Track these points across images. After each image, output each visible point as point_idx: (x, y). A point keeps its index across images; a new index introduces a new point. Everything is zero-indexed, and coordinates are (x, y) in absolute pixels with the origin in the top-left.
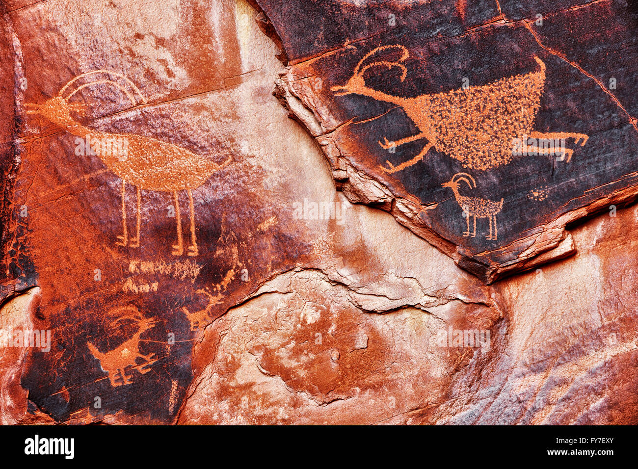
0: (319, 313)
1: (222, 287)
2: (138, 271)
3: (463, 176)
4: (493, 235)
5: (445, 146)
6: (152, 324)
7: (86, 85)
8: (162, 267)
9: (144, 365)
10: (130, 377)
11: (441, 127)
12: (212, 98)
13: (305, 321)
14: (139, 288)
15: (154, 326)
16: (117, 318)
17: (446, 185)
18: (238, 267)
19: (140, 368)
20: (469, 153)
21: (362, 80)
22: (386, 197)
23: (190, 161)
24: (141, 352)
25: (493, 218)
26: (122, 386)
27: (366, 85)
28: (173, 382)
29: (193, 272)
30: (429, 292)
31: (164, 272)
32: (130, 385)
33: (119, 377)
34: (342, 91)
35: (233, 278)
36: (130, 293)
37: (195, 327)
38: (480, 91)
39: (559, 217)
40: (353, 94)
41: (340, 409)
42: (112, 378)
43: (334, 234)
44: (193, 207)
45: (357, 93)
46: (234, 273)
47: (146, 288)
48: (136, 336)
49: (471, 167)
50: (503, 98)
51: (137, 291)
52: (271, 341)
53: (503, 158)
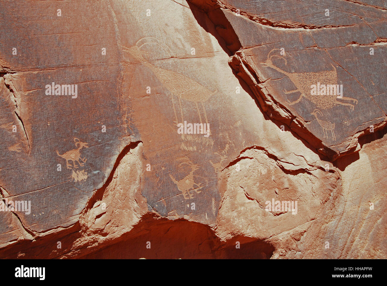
0: (266, 170)
1: (225, 152)
2: (186, 140)
3: (317, 111)
4: (334, 139)
5: (308, 96)
6: (197, 168)
7: (148, 43)
8: (196, 138)
9: (198, 189)
10: (192, 195)
11: (304, 88)
12: (203, 60)
13: (261, 173)
14: (188, 148)
15: (198, 169)
16: (181, 163)
17: (312, 114)
18: (230, 143)
19: (196, 190)
20: (317, 101)
21: (271, 61)
22: (289, 116)
23: (200, 88)
24: (195, 182)
25: (333, 131)
26: (189, 199)
27: (273, 64)
28: (212, 199)
29: (211, 143)
30: (309, 163)
31: (198, 142)
32: (193, 199)
33: (187, 195)
34: (264, 65)
35: (229, 148)
36: (184, 150)
37: (217, 171)
38: (315, 75)
39: (355, 134)
40: (269, 67)
41: (283, 218)
42: (184, 195)
43: (266, 132)
44: (205, 111)
45: (270, 67)
46: (229, 146)
47: (191, 149)
48: (191, 173)
49: (319, 107)
50: (324, 80)
51: (187, 150)
52: (249, 181)
53: (330, 105)
